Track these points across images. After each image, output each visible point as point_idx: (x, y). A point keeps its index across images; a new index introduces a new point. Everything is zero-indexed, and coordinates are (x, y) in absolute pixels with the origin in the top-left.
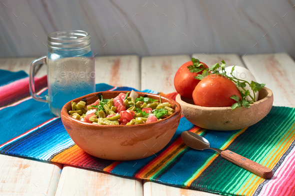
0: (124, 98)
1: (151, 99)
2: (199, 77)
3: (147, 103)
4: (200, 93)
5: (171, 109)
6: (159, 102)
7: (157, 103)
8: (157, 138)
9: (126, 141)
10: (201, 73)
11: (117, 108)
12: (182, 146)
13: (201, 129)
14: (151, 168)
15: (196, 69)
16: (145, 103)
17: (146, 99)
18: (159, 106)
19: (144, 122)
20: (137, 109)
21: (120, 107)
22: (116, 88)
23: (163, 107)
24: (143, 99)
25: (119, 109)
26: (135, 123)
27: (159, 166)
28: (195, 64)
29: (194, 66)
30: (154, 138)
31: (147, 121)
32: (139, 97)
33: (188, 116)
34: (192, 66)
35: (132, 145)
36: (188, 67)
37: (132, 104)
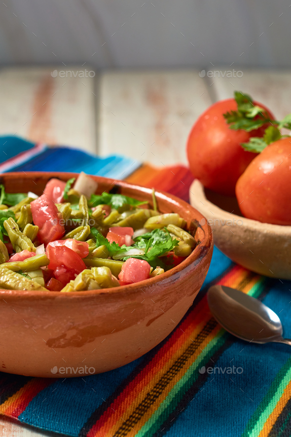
0: (59, 194)
1: (131, 200)
2: (256, 144)
3: (121, 210)
4: (259, 189)
5: (186, 236)
6: (150, 207)
7: (147, 211)
8: (148, 324)
9: (63, 336)
10: (259, 133)
11: (41, 228)
12: (210, 328)
13: (252, 276)
14: (130, 406)
15: (245, 122)
16: (114, 212)
17: (118, 200)
18: (151, 221)
19: (114, 277)
20: (95, 232)
21: (49, 228)
22: (41, 148)
23: (163, 226)
24: (109, 199)
25: (47, 233)
26: (88, 283)
27: (151, 398)
28: (243, 108)
29: (240, 115)
30: (141, 324)
31: (121, 274)
32: (98, 192)
33: (222, 243)
34: (235, 114)
35: (79, 345)
36: (227, 116)
37: (81, 216)
